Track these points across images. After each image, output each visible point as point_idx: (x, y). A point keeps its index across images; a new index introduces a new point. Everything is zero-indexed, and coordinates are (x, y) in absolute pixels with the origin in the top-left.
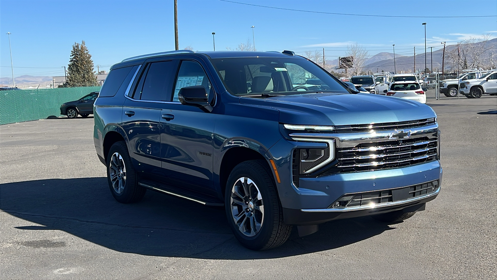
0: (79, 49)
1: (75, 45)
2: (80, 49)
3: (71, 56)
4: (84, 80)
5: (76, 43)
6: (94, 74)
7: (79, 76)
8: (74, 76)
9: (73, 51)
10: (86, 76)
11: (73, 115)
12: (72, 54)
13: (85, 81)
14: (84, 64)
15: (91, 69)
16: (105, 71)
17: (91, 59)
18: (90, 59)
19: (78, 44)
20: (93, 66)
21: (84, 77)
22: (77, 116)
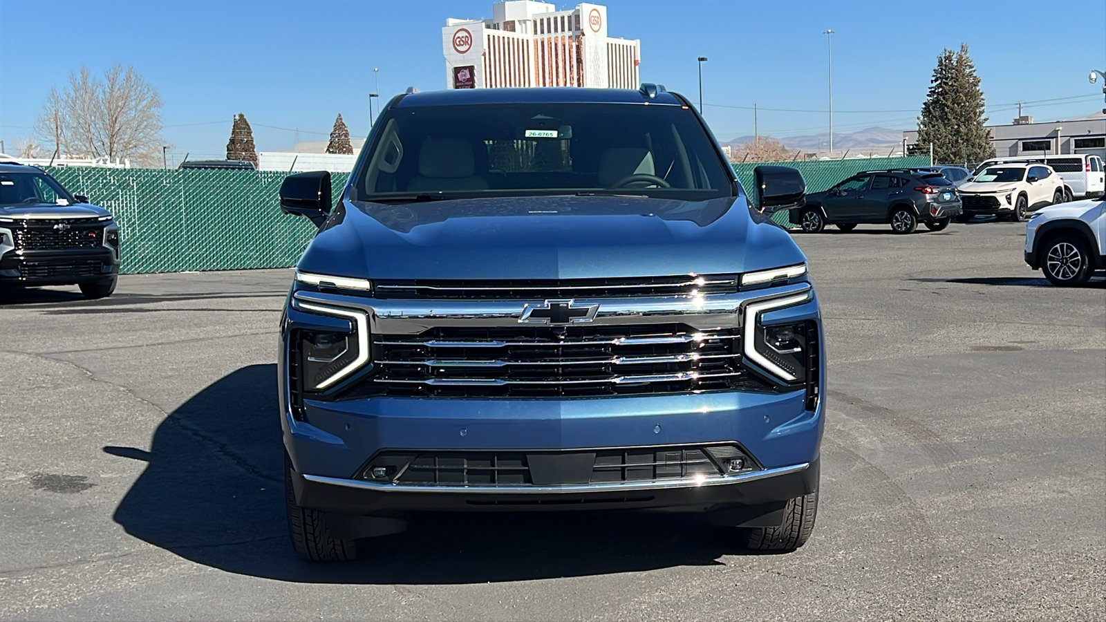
0: (952, 64)
1: (944, 55)
2: (955, 64)
3: (932, 82)
4: (957, 141)
5: (945, 50)
6: (984, 125)
7: (946, 129)
8: (934, 131)
9: (937, 68)
10: (963, 129)
11: (814, 225)
12: (934, 76)
13: (960, 141)
14: (960, 101)
15: (975, 114)
16: (1029, 115)
17: (980, 88)
18: (978, 88)
19: (950, 53)
20: (983, 105)
21: (958, 132)
22: (824, 226)
